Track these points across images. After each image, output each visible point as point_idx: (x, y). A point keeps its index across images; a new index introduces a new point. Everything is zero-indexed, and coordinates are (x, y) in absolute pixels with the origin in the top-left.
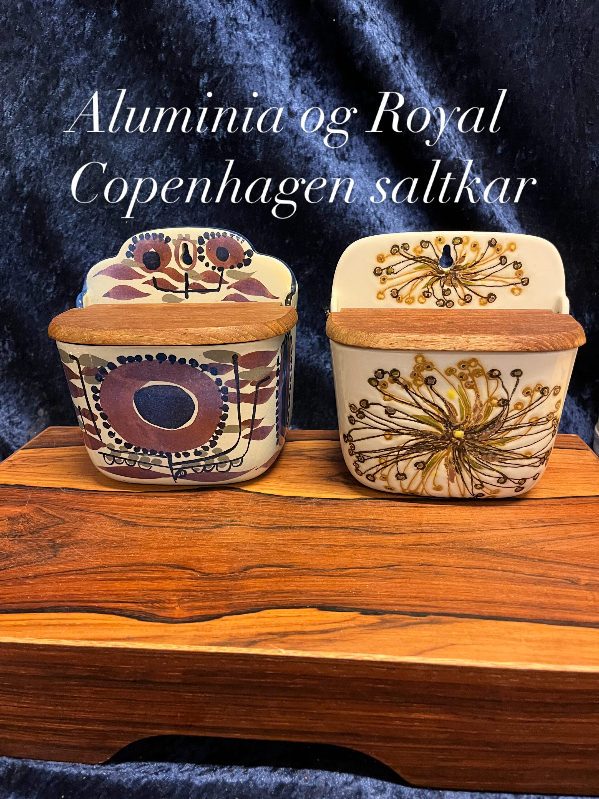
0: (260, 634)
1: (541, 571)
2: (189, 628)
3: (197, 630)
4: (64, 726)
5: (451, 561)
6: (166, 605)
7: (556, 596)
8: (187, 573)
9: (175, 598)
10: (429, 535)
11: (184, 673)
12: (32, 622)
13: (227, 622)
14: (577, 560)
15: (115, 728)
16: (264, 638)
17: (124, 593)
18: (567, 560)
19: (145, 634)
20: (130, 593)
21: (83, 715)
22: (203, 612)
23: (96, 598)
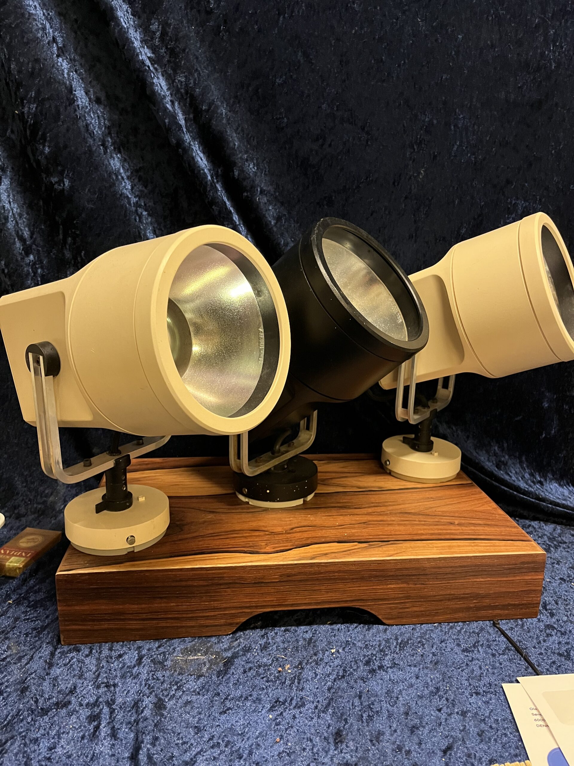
0: (314, 555)
1: (437, 520)
2: (278, 555)
3: (283, 556)
4: (212, 614)
5: (393, 519)
7: (445, 530)
8: (261, 533)
9: (263, 544)
10: (379, 508)
11: (281, 576)
13: (296, 551)
14: (452, 514)
15: (241, 611)
16: (317, 556)
18: (448, 515)
19: (257, 559)
20: (237, 543)
21: (225, 605)
22: (281, 548)
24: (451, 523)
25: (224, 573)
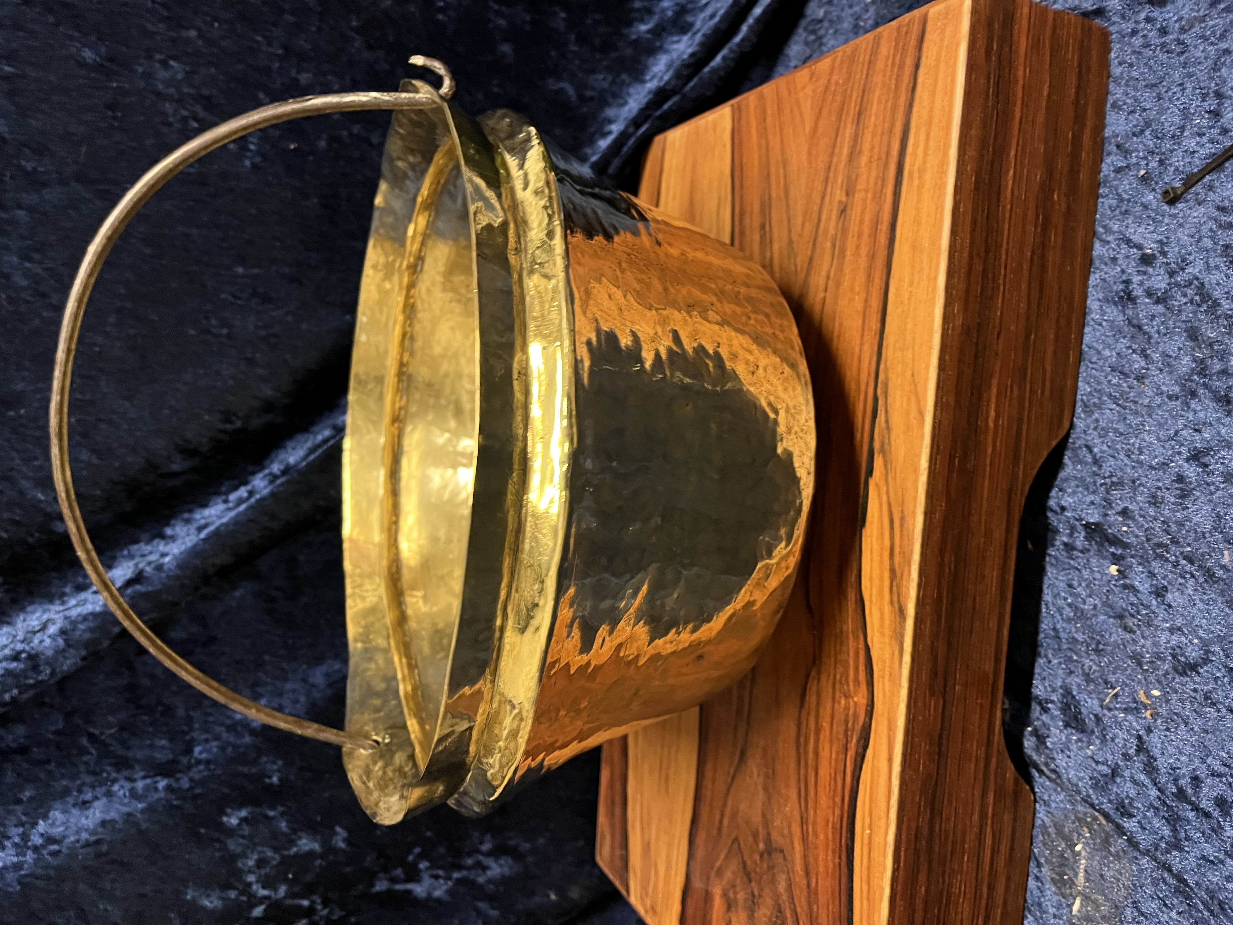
0: (892, 602)
1: (828, 244)
2: (881, 686)
3: (883, 677)
4: (989, 842)
6: (851, 712)
7: (860, 235)
9: (843, 702)
11: (932, 694)
12: (865, 878)
13: (875, 639)
14: (816, 196)
15: (992, 777)
16: (895, 598)
17: (833, 764)
18: (816, 208)
19: (885, 741)
20: (834, 756)
21: (976, 817)
22: (862, 668)
23: (838, 799)
24: (843, 211)
25: (909, 827)
